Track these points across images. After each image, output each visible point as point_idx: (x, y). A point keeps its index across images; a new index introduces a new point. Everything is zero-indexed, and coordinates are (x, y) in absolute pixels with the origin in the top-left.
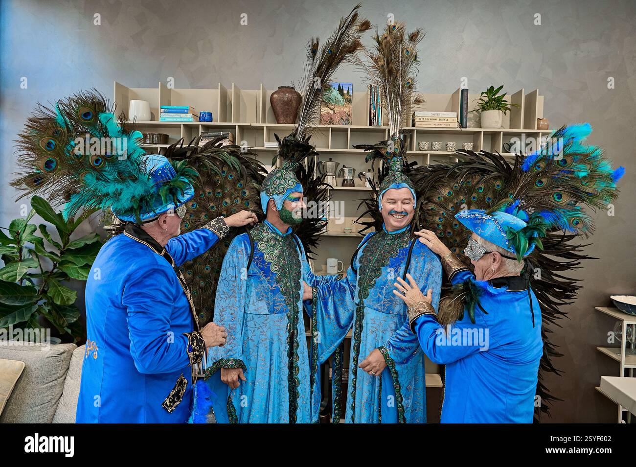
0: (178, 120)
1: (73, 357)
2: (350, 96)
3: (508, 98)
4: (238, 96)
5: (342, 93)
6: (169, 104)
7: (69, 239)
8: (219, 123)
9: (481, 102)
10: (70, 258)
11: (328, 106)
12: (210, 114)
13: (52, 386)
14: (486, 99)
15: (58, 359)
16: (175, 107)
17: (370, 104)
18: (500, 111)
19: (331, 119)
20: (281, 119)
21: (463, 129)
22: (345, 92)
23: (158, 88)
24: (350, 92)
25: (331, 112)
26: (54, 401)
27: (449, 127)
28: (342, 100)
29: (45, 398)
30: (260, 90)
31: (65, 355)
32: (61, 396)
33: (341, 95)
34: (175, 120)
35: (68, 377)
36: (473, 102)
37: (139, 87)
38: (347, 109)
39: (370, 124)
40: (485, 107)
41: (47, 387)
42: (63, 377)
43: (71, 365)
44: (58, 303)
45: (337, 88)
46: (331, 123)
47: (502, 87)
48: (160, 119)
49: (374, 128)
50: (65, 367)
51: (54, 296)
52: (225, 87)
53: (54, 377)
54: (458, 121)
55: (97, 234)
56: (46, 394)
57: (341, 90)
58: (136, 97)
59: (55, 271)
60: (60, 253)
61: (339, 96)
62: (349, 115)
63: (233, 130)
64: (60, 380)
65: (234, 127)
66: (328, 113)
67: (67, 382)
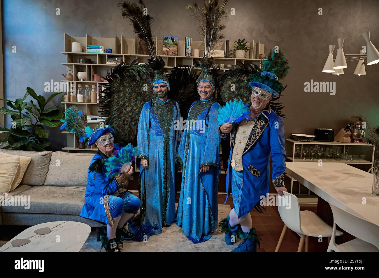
0: (96, 52)
1: (52, 156)
2: (177, 42)
3: (248, 44)
4: (124, 42)
5: (173, 41)
6: (91, 45)
7: (43, 108)
8: (115, 54)
9: (236, 46)
10: (45, 117)
11: (166, 47)
12: (111, 50)
13: (43, 168)
14: (238, 45)
15: (45, 156)
16: (94, 46)
17: (185, 46)
18: (244, 50)
19: (168, 53)
20: (145, 52)
21: (227, 58)
22: (175, 40)
23: (86, 37)
24: (177, 40)
25: (168, 49)
26: (45, 174)
27: (220, 57)
28: (173, 44)
29: (41, 173)
30: (134, 38)
31: (49, 155)
32: (48, 172)
33: (173, 42)
34: (94, 52)
35: (50, 164)
36: (232, 46)
37: (76, 36)
38: (175, 48)
39: (185, 55)
40: (238, 48)
41: (41, 168)
42: (48, 165)
43: (51, 159)
44: (41, 137)
45: (171, 38)
46: (167, 55)
47: (244, 39)
48: (87, 52)
49: (187, 57)
50: (49, 160)
51: (38, 133)
52: (118, 37)
53: (44, 164)
54: (225, 55)
55: (57, 106)
56: (41, 171)
57: (172, 40)
58: (75, 41)
59: (37, 123)
60: (40, 115)
61: (172, 42)
62: (176, 51)
63: (122, 58)
64: (47, 166)
65: (122, 56)
66: (167, 50)
67: (50, 166)
